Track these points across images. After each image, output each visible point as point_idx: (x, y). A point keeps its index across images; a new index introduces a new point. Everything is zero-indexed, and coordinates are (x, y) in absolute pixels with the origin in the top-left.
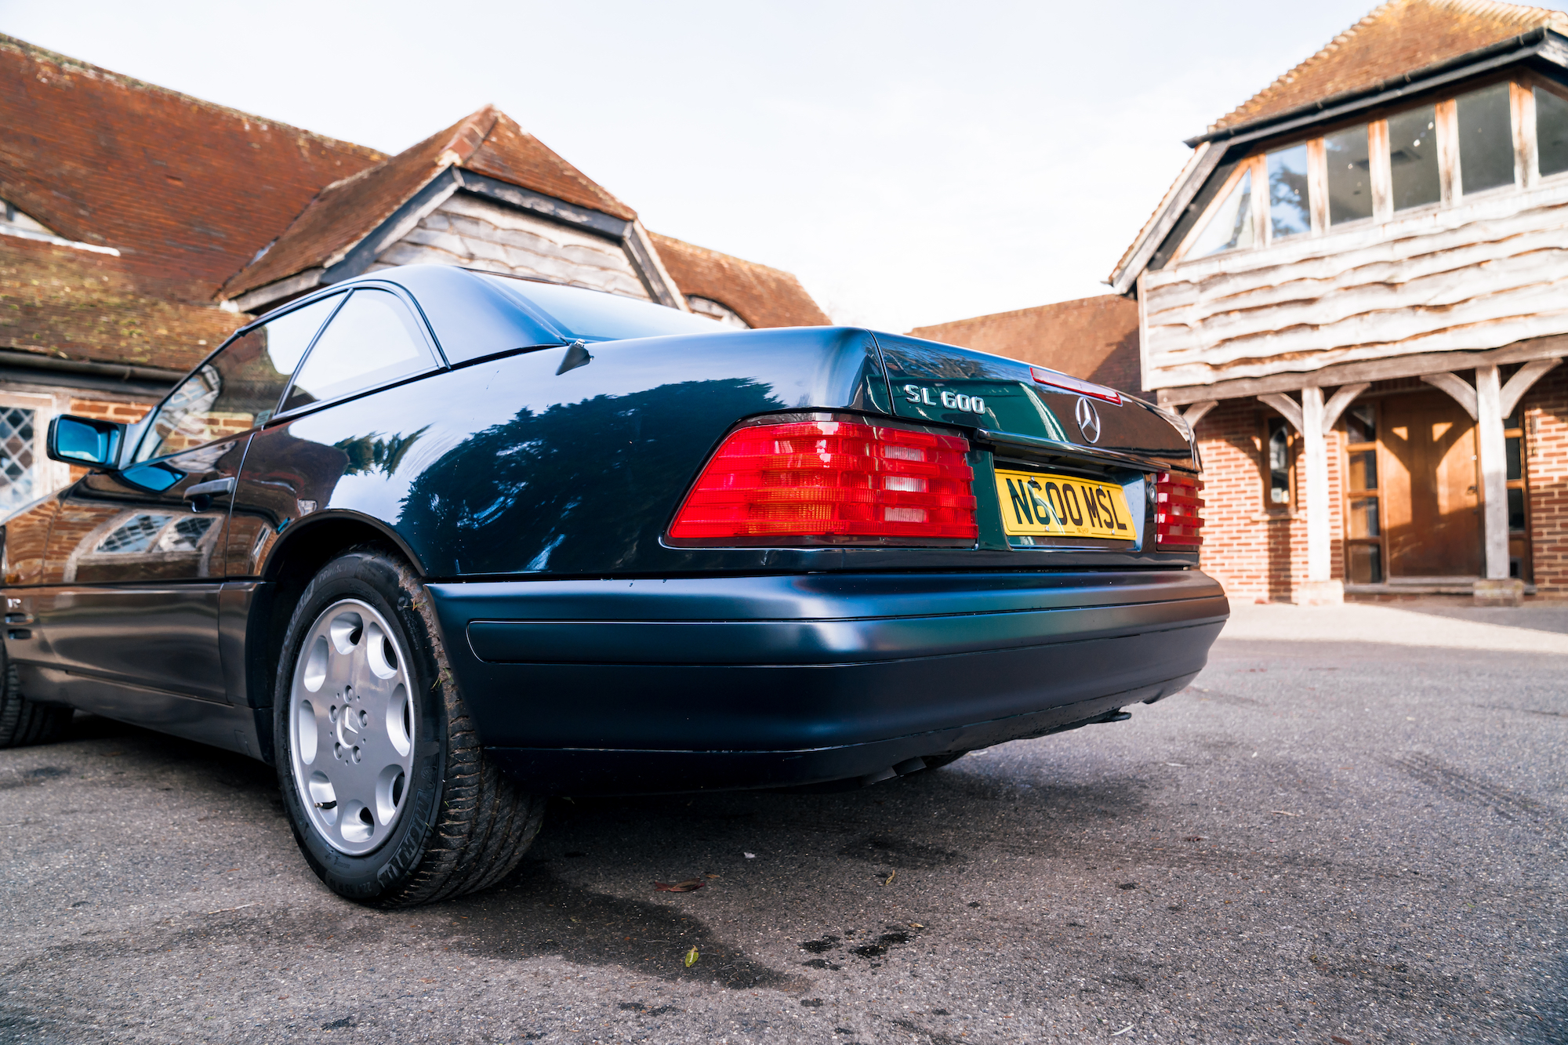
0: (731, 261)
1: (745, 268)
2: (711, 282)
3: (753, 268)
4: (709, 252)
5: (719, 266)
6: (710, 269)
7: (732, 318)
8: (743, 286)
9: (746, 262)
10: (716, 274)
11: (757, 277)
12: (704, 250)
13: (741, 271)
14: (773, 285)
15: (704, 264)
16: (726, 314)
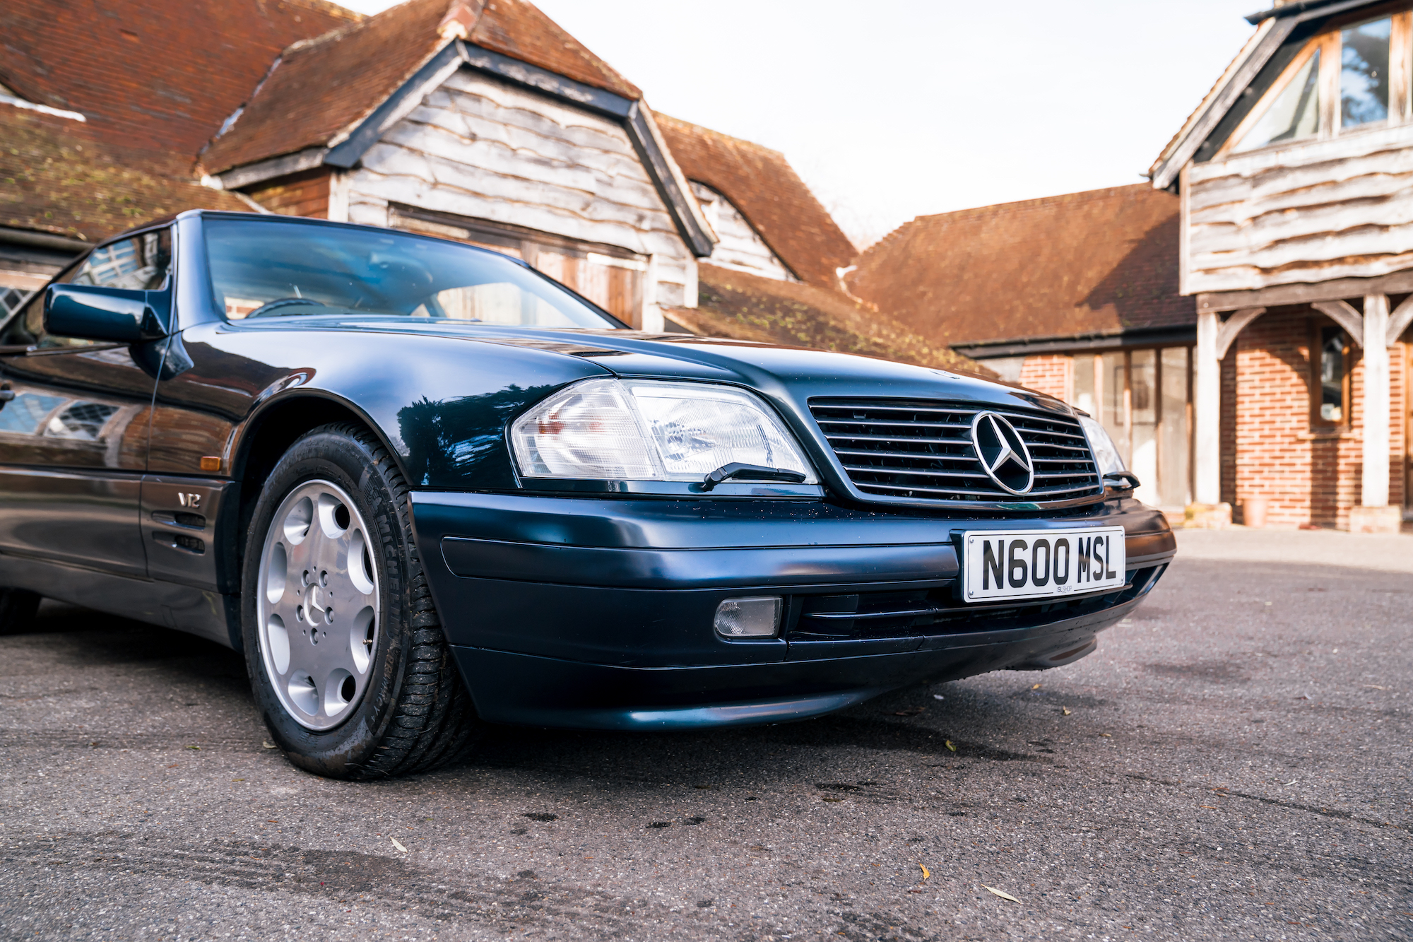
0: (715, 137)
1: (730, 145)
2: (694, 161)
3: (738, 145)
4: (691, 126)
5: (703, 143)
6: (693, 146)
7: (721, 203)
8: (728, 166)
9: (731, 138)
10: (700, 152)
11: (743, 155)
12: (686, 124)
13: (725, 147)
14: (760, 165)
15: (687, 140)
16: (715, 198)
